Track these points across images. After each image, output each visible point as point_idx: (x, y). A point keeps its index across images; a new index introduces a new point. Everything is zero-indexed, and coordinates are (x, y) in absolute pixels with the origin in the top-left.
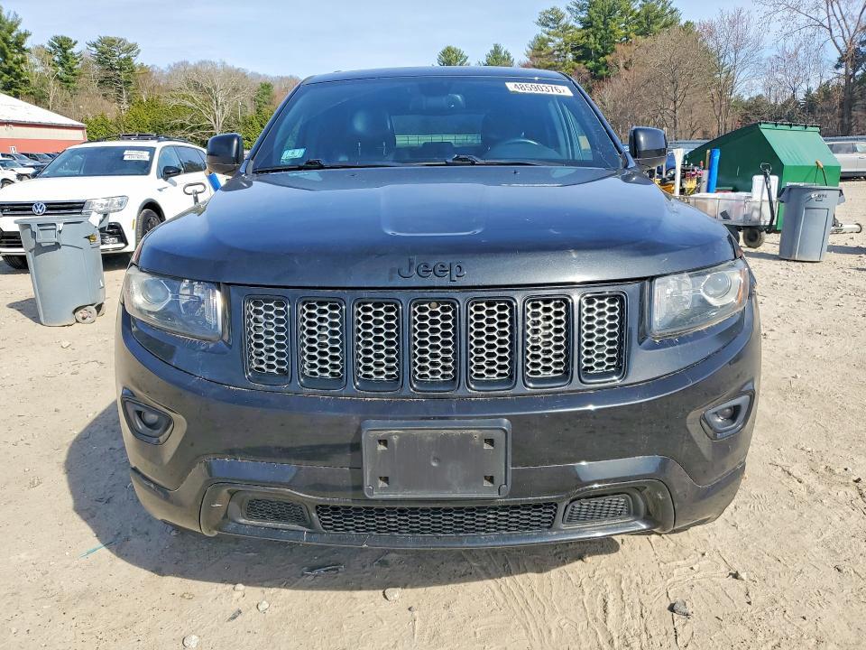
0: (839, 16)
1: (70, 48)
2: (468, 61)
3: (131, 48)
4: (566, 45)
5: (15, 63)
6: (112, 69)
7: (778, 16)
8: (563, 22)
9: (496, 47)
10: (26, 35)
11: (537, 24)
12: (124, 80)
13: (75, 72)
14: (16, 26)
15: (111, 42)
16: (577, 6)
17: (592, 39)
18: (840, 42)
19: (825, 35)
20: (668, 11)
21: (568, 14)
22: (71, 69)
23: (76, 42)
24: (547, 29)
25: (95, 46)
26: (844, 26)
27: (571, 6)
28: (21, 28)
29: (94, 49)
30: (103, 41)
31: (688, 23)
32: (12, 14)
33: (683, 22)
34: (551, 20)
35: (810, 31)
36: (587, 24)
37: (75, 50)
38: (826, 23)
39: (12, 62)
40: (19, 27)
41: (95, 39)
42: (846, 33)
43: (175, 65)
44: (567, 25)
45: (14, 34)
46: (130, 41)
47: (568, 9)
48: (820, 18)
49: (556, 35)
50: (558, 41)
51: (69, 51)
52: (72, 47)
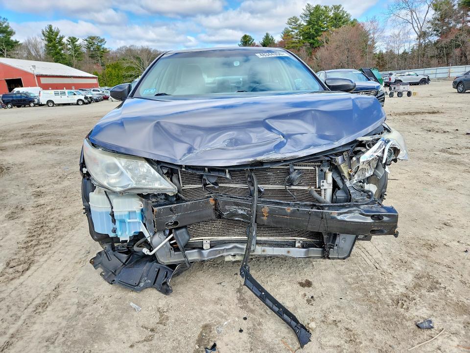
0: (416, 18)
2: (254, 41)
3: (102, 41)
4: (300, 33)
5: (59, 50)
7: (390, 19)
8: (298, 23)
9: (267, 34)
10: (62, 37)
11: (287, 24)
12: (100, 55)
14: (58, 34)
15: (93, 38)
16: (305, 15)
17: (311, 30)
18: (417, 29)
19: (410, 26)
20: (345, 15)
21: (301, 19)
24: (291, 26)
26: (418, 22)
27: (302, 15)
28: (60, 34)
31: (354, 20)
33: (352, 19)
34: (293, 22)
35: (404, 25)
36: (309, 23)
38: (411, 21)
40: (59, 34)
41: (86, 37)
42: (419, 25)
44: (300, 23)
45: (58, 37)
46: (102, 38)
47: (301, 16)
48: (408, 19)
49: (296, 29)
50: (296, 31)
51: (75, 43)
52: (77, 41)
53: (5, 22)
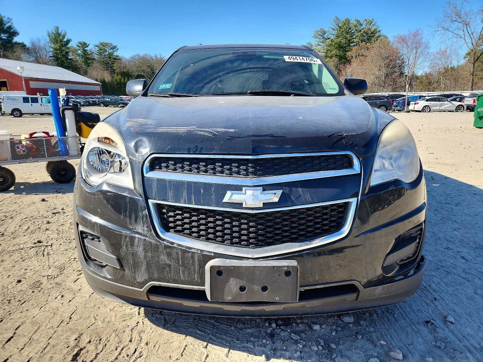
3: (114, 48)
8: (325, 35)
15: (104, 44)
18: (470, 46)
24: (318, 39)
25: (97, 46)
29: (97, 48)
30: (102, 44)
34: (320, 35)
38: (463, 36)
40: (66, 37)
41: (97, 43)
42: (474, 41)
43: (134, 56)
44: (327, 37)
46: (114, 44)
49: (322, 42)
50: (323, 45)
51: (86, 49)
52: (87, 47)
53: (8, 22)
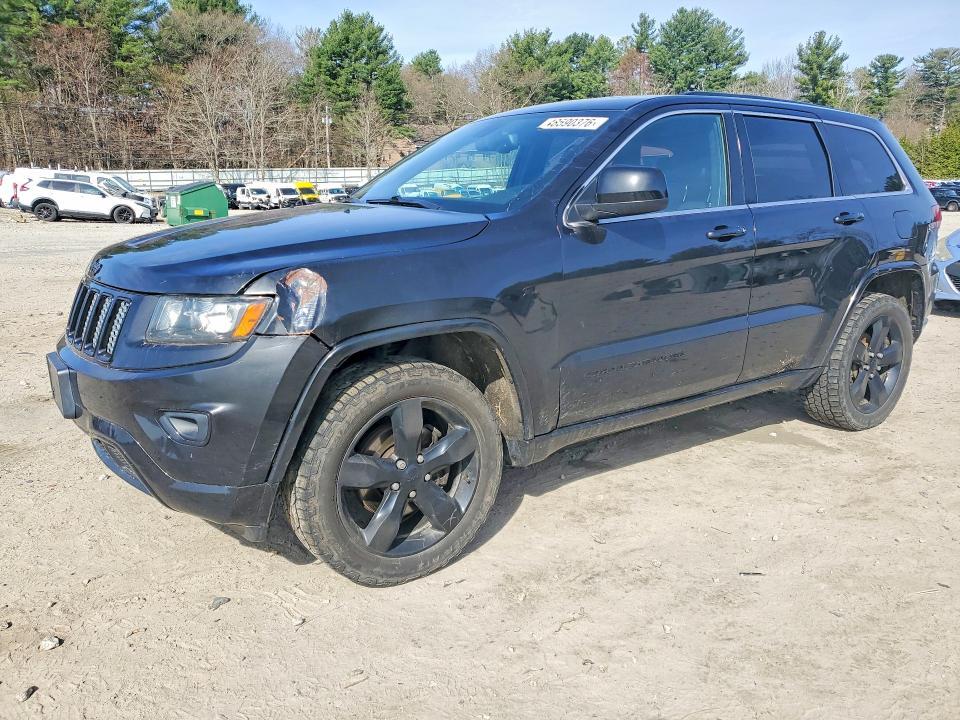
1: (893, 66)
5: (824, 90)
6: (937, 84)
10: (842, 59)
12: (948, 96)
13: (892, 92)
14: (834, 51)
15: (943, 55)
22: (888, 90)
23: (902, 59)
25: (923, 61)
28: (839, 53)
29: (921, 64)
30: (934, 54)
32: (833, 39)
37: (899, 68)
39: (820, 89)
40: (837, 52)
41: (925, 53)
45: (830, 60)
51: (892, 70)
